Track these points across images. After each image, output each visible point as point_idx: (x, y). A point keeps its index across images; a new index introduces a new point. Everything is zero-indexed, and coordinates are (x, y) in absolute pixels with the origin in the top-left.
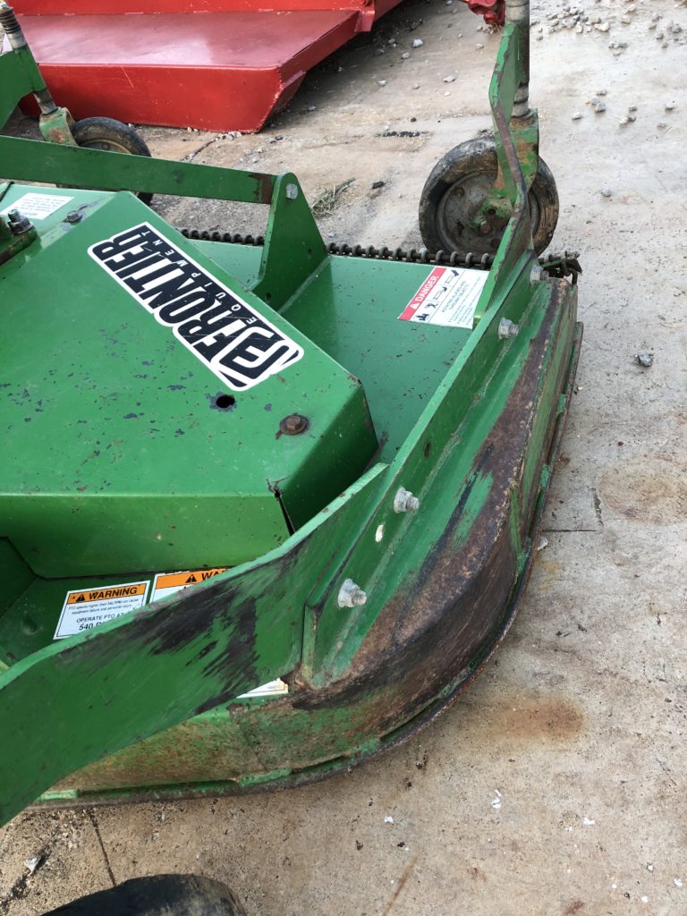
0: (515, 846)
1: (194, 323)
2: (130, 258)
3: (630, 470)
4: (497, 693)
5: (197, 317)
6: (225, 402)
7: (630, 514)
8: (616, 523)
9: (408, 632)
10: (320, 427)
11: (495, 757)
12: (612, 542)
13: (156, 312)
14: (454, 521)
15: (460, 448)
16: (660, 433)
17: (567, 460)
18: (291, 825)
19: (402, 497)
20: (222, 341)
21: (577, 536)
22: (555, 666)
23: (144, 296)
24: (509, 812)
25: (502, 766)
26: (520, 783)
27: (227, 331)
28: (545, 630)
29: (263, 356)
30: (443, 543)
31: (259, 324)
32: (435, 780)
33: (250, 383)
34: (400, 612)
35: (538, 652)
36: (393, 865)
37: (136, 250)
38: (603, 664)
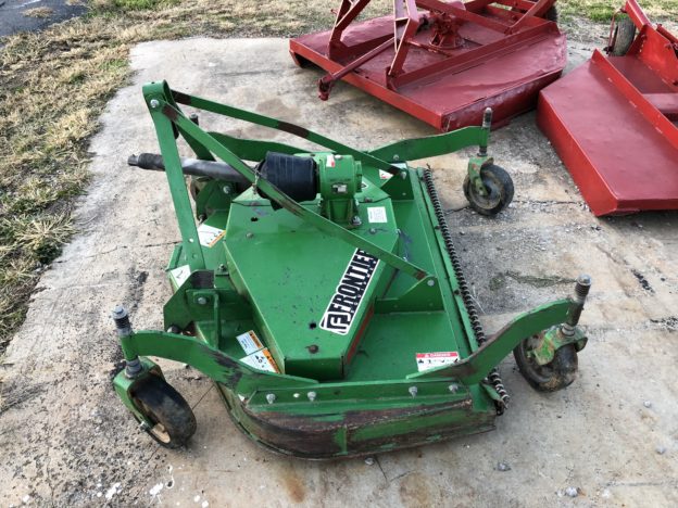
0: (251, 497)
1: (341, 297)
2: (362, 260)
3: (428, 482)
4: (300, 472)
5: (345, 296)
6: (313, 326)
7: (402, 490)
8: (395, 486)
9: (272, 421)
10: (317, 356)
11: (277, 481)
12: (384, 487)
13: (341, 284)
14: (320, 416)
15: (353, 404)
16: (456, 488)
17: (420, 456)
18: (233, 435)
19: (311, 395)
20: (339, 309)
21: (381, 473)
22: (318, 487)
23: (346, 276)
24: (261, 492)
25: (274, 484)
26: (271, 491)
27: (344, 308)
28: (332, 478)
29: (339, 324)
30: (309, 416)
31: (352, 315)
32: (262, 467)
33: (325, 328)
34: (279, 417)
35: (321, 479)
36: (233, 466)
37: (367, 259)
38: (326, 502)
